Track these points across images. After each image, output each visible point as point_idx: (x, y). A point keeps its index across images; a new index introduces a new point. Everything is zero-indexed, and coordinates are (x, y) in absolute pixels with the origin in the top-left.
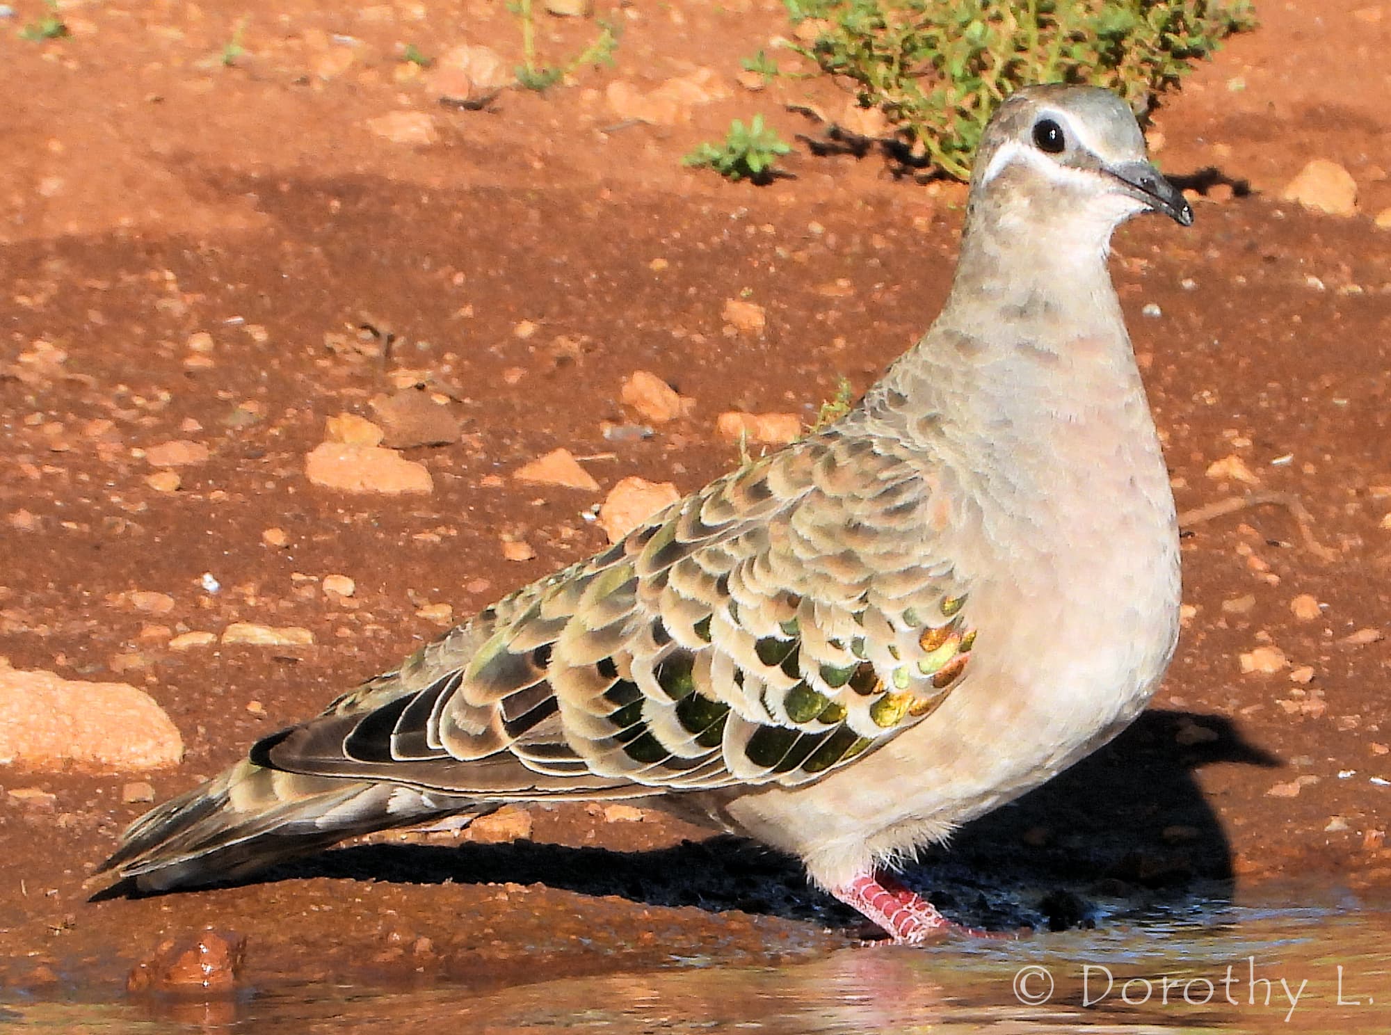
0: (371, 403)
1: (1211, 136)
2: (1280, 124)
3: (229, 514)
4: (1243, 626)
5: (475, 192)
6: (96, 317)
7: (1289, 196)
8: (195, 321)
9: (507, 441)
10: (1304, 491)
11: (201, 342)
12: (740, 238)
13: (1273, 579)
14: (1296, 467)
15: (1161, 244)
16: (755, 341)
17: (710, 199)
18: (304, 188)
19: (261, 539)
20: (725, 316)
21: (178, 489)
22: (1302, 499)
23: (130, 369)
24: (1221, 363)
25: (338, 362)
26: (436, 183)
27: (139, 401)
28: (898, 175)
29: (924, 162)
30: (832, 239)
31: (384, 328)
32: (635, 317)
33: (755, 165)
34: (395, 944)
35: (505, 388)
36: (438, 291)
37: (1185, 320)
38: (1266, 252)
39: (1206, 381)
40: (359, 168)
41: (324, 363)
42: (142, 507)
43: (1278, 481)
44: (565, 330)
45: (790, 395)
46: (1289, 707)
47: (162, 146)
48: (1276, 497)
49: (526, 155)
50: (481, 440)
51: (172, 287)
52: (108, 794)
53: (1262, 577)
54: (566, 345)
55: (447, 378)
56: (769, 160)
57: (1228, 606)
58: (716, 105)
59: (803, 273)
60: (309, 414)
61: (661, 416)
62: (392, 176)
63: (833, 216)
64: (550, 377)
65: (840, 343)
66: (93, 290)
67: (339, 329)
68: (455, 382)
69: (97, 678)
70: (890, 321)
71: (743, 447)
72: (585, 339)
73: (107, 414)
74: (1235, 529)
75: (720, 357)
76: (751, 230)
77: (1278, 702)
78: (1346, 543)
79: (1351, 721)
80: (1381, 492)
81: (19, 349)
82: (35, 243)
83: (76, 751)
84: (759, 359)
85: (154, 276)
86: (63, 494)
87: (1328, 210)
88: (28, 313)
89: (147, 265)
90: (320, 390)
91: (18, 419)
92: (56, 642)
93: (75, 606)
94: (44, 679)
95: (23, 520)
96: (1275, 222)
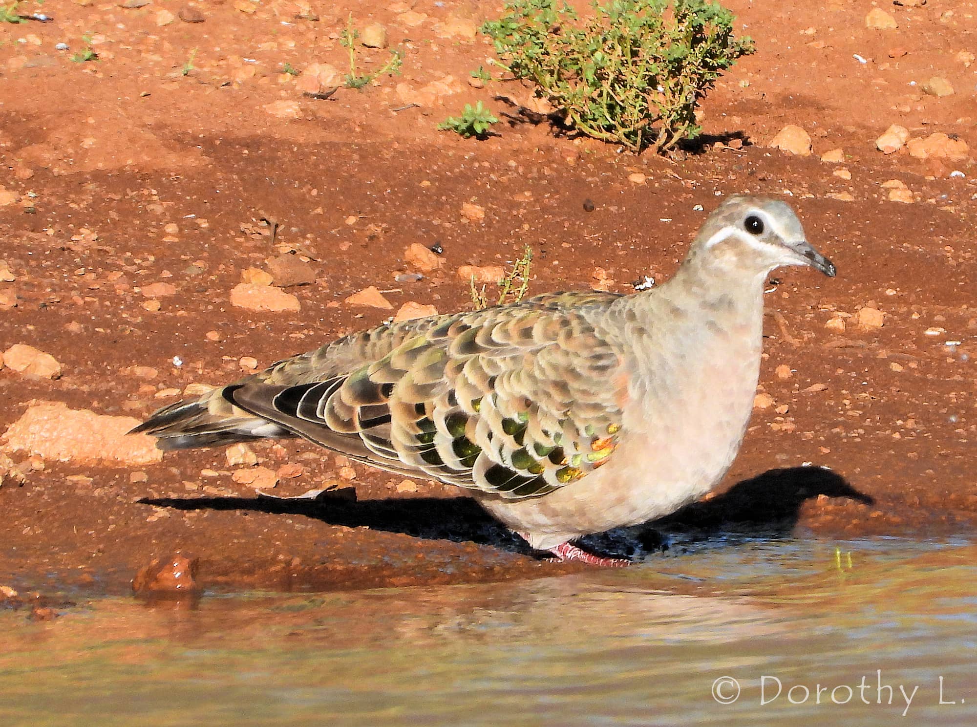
0: (266, 262)
1: (731, 113)
2: (769, 106)
3: (187, 323)
5: (323, 144)
6: (113, 214)
7: (773, 145)
8: (168, 217)
9: (342, 283)
10: (783, 308)
11: (172, 228)
12: (471, 169)
13: (766, 356)
14: (778, 294)
15: (704, 173)
16: (479, 226)
17: (453, 148)
18: (228, 143)
19: (206, 337)
20: (462, 212)
21: (159, 310)
22: (782, 312)
23: (132, 243)
25: (247, 239)
26: (301, 140)
27: (138, 261)
28: (557, 135)
29: (572, 128)
30: (521, 170)
31: (273, 220)
32: (413, 213)
33: (478, 129)
34: (280, 561)
35: (341, 253)
36: (303, 199)
38: (760, 176)
40: (259, 132)
41: (242, 240)
42: (139, 319)
43: (768, 302)
44: (373, 221)
45: (499, 256)
46: (775, 427)
47: (150, 121)
49: (352, 124)
50: (327, 282)
51: (156, 198)
52: (122, 478)
54: (373, 228)
55: (308, 248)
56: (486, 126)
58: (456, 95)
59: (505, 188)
60: (232, 268)
61: (428, 268)
62: (277, 136)
63: (521, 157)
64: (366, 247)
65: (526, 227)
66: (112, 200)
67: (248, 221)
68: (312, 249)
69: (116, 414)
70: (554, 215)
71: (472, 285)
72: (384, 225)
73: (120, 268)
75: (459, 235)
76: (477, 165)
77: (768, 424)
78: (806, 336)
79: (809, 434)
80: (824, 308)
81: (71, 233)
82: (80, 174)
83: (104, 454)
84: (481, 236)
85: (146, 192)
86: (95, 312)
87: (795, 152)
88: (76, 213)
89: (142, 186)
90: (237, 254)
91: (71, 271)
92: (93, 394)
93: (103, 374)
94: (86, 415)
95: (74, 327)
96: (766, 159)
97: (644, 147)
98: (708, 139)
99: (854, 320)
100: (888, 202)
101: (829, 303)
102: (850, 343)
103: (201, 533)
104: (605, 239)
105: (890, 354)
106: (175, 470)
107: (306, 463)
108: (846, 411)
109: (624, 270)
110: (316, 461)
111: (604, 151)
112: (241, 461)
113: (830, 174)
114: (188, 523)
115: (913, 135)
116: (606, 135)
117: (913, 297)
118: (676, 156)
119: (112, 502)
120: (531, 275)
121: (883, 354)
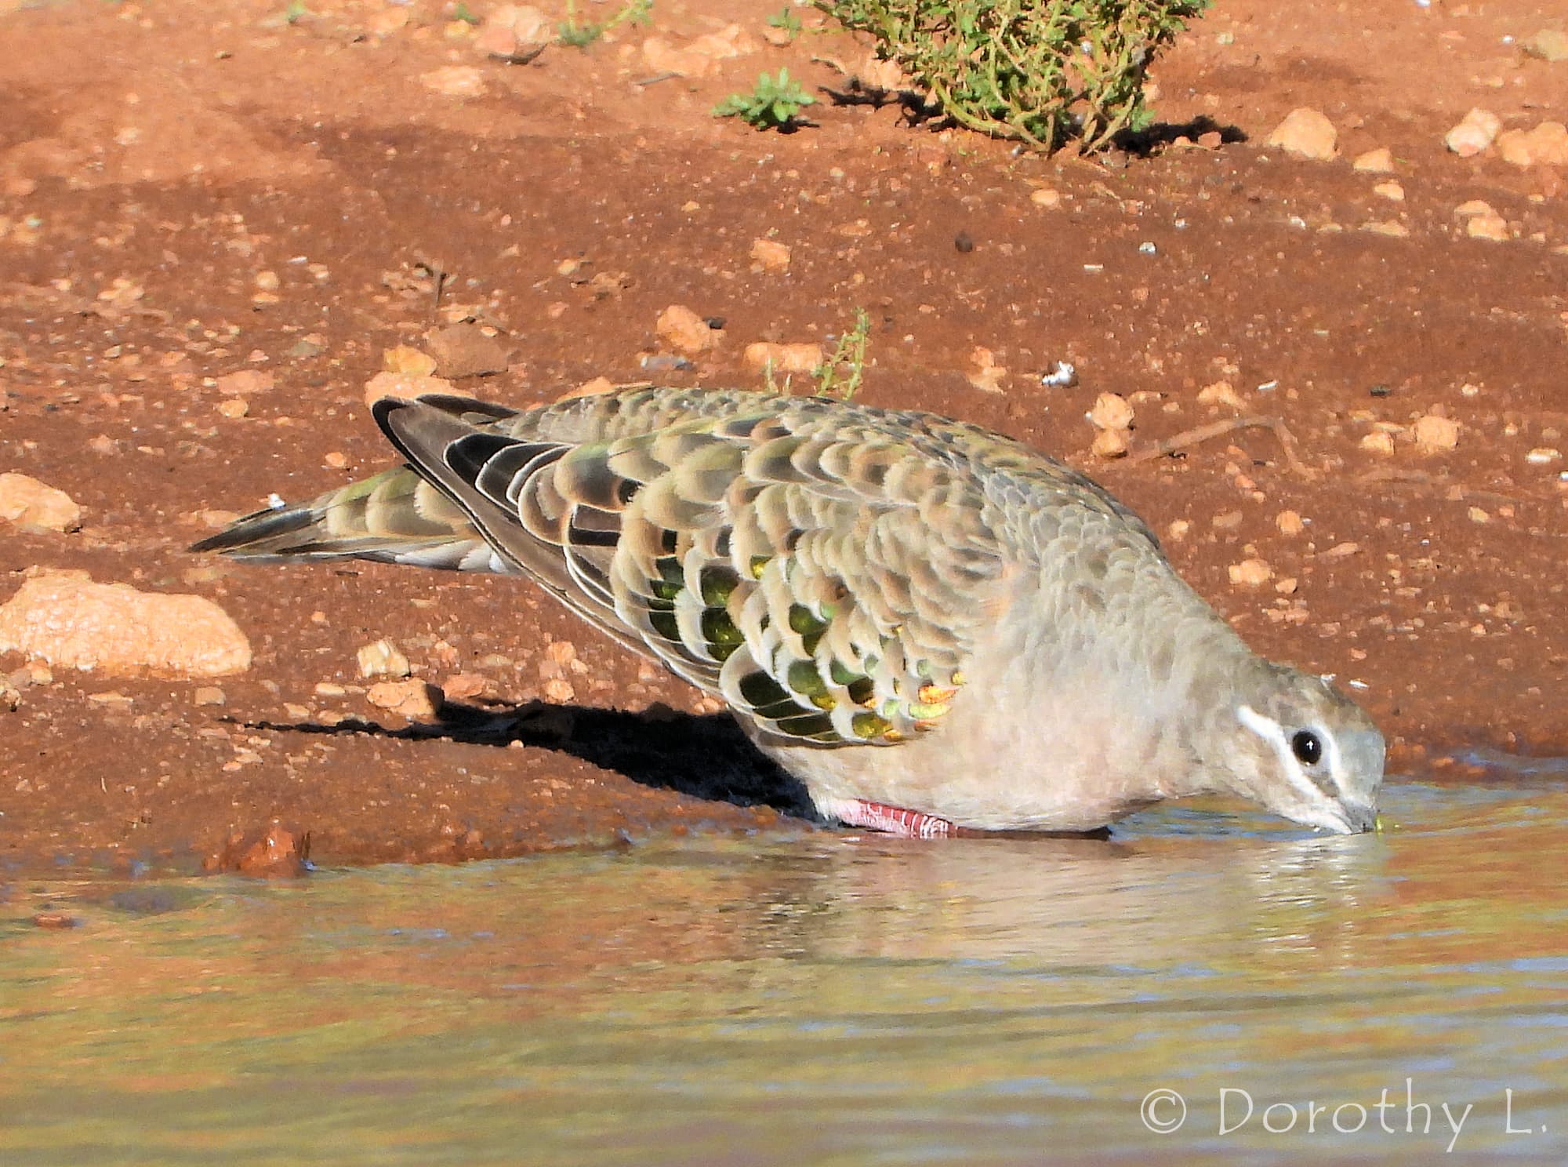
0: (425, 336)
1: (1202, 87)
2: (1266, 76)
3: (294, 438)
4: (1230, 540)
5: (520, 140)
6: (170, 256)
7: (1274, 141)
8: (261, 260)
9: (551, 371)
10: (1288, 417)
11: (267, 280)
12: (767, 182)
13: (1259, 496)
14: (1281, 392)
15: (1157, 188)
16: (780, 277)
17: (739, 147)
18: (362, 136)
19: (325, 462)
20: (753, 254)
21: (246, 415)
22: (1286, 423)
23: (201, 304)
24: (1211, 296)
25: (394, 298)
26: (484, 133)
27: (210, 335)
28: (913, 122)
29: (936, 111)
30: (852, 184)
31: (437, 266)
32: (670, 255)
33: (781, 114)
34: (448, 837)
35: (548, 321)
36: (486, 231)
37: (1177, 257)
38: (1251, 194)
39: (1197, 313)
40: (413, 119)
41: (382, 299)
42: (213, 432)
43: (1264, 406)
44: (604, 268)
45: (813, 327)
46: (1275, 615)
47: (231, 99)
48: (1262, 420)
49: (569, 106)
50: (527, 369)
51: (241, 229)
52: (181, 698)
53: (1248, 493)
54: (604, 281)
55: (495, 312)
56: (794, 110)
58: (744, 59)
59: (824, 214)
60: (367, 347)
61: (696, 347)
62: (444, 126)
63: (852, 162)
64: (591, 310)
65: (859, 278)
66: (168, 232)
67: (395, 268)
68: (502, 315)
69: (171, 590)
70: (907, 258)
71: (769, 374)
72: (623, 275)
73: (180, 346)
74: (1225, 450)
75: (748, 292)
76: (777, 175)
77: (1264, 610)
78: (1327, 463)
79: (1332, 628)
80: (1360, 416)
81: (99, 287)
82: (114, 188)
83: (152, 659)
84: (784, 294)
85: (224, 219)
86: (139, 421)
87: (1310, 154)
88: (108, 254)
89: (217, 208)
90: (377, 324)
91: (98, 352)
92: (133, 558)
93: (150, 524)
94: (122, 591)
95: (103, 444)
96: (1261, 165)
97: (1058, 144)
98: (1167, 133)
99: (1408, 437)
100: (1466, 238)
101: (1366, 408)
102: (1401, 474)
103: (315, 790)
104: (991, 299)
105: (1467, 493)
106: (270, 685)
107: (490, 673)
108: (1393, 588)
109: (1024, 351)
110: (506, 669)
111: (988, 151)
112: (382, 669)
113: (1368, 188)
114: (291, 772)
115: (1508, 126)
116: (993, 125)
117: (1507, 399)
118: (1112, 161)
119: (165, 737)
120: (867, 359)
121: (1456, 493)
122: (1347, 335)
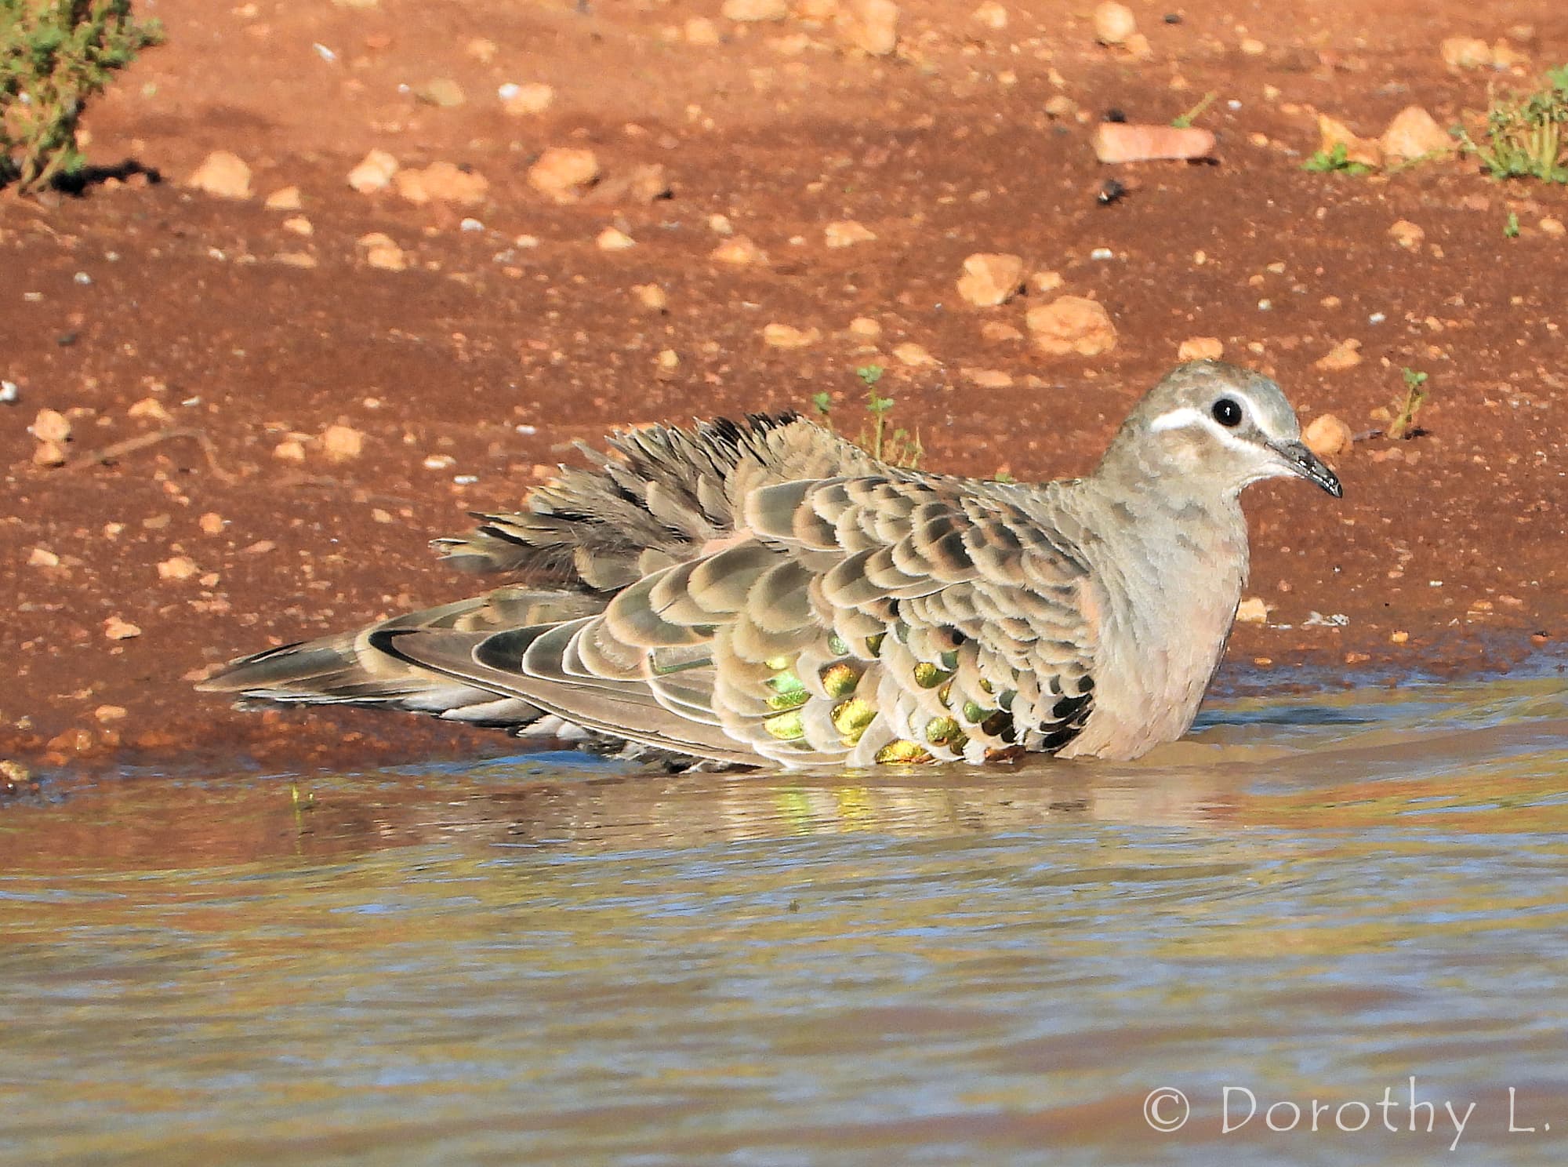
1: (130, 134)
2: (186, 123)
4: (160, 539)
7: (195, 182)
10: (209, 427)
13: (185, 500)
14: (202, 407)
15: (89, 224)
22: (208, 434)
24: (139, 321)
37: (110, 286)
38: (177, 228)
39: (127, 336)
43: (189, 419)
46: (200, 606)
48: (186, 432)
53: (174, 499)
57: (148, 523)
74: (153, 458)
77: (190, 602)
78: (246, 470)
79: (252, 618)
80: (274, 427)
87: (227, 193)
96: (183, 204)
98: (99, 175)
99: (316, 446)
100: (368, 268)
101: (279, 420)
102: (312, 479)
105: (371, 495)
108: (305, 582)
113: (279, 224)
115: (405, 166)
117: (405, 411)
118: (49, 200)
121: (362, 496)
122: (264, 355)
